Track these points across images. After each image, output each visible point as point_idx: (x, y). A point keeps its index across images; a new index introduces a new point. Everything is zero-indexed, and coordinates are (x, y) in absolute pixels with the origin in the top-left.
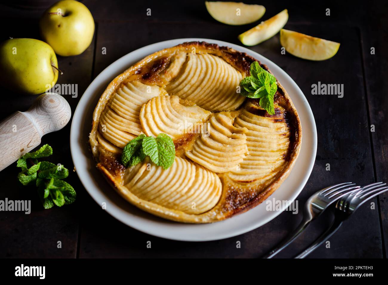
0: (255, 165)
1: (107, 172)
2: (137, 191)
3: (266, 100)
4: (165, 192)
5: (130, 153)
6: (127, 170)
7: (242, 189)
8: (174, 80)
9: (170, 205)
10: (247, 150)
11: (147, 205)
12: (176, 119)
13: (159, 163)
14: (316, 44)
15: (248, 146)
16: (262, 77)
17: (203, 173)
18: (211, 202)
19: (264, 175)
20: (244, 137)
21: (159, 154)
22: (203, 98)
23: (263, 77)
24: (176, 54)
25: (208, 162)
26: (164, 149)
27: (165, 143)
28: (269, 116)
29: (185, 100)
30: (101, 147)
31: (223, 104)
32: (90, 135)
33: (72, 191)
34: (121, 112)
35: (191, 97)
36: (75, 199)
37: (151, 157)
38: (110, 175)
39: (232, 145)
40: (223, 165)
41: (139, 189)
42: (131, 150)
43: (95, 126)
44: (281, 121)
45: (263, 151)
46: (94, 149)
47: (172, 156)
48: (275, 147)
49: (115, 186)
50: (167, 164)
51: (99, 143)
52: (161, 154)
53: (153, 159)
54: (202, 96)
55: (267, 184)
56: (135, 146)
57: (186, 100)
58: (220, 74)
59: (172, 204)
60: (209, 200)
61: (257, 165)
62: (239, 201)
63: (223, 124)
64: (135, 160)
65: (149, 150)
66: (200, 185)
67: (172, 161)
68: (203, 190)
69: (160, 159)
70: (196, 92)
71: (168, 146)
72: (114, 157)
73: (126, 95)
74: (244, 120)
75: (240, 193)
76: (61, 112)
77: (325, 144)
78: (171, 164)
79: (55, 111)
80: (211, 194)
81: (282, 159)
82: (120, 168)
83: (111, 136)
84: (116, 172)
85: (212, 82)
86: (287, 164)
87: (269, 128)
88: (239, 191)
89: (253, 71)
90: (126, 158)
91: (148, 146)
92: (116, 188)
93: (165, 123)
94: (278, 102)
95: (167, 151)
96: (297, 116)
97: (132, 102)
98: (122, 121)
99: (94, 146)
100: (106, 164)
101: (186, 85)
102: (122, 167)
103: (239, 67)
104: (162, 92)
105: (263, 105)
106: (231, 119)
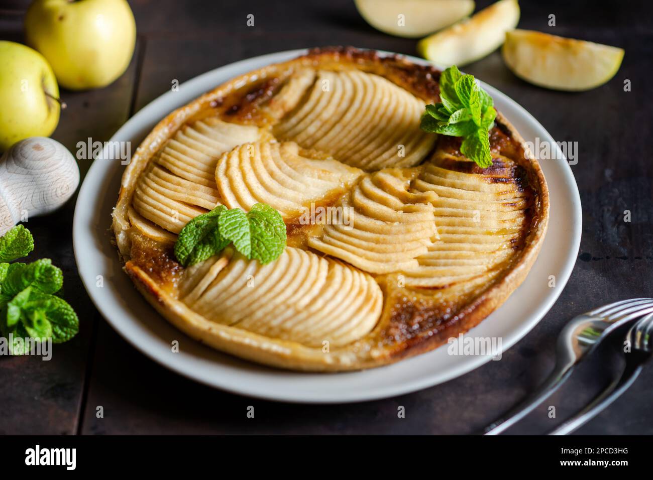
0: (453, 259)
1: (143, 275)
2: (206, 309)
3: (473, 140)
4: (261, 307)
5: (193, 239)
6: (186, 271)
7: (426, 301)
8: (288, 116)
9: (272, 333)
10: (436, 232)
11: (225, 333)
12: (290, 181)
13: (252, 254)
14: (575, 53)
15: (437, 224)
16: (464, 87)
17: (343, 273)
18: (360, 324)
19: (472, 275)
20: (430, 208)
21: (252, 239)
22: (346, 145)
23: (466, 88)
24: (294, 72)
25: (353, 253)
26: (263, 230)
27: (266, 220)
28: (481, 171)
29: (309, 149)
30: (135, 231)
31: (386, 155)
32: (114, 211)
33: (70, 313)
34: (178, 167)
35: (322, 143)
36: (75, 332)
37: (236, 243)
38: (150, 280)
39: (403, 223)
40: (384, 259)
41: (208, 304)
42: (195, 233)
43: (124, 196)
44: (506, 182)
45: (469, 233)
46: (121, 237)
47: (280, 243)
48: (494, 226)
49: (160, 300)
50: (269, 256)
51: (131, 225)
52: (256, 239)
53: (239, 246)
54: (345, 142)
55: (477, 292)
56: (202, 227)
57: (312, 151)
58: (381, 100)
59: (276, 331)
60: (355, 321)
61: (455, 258)
62: (419, 323)
63: (387, 190)
64: (203, 250)
65: (231, 230)
66: (336, 293)
67: (279, 251)
68: (343, 301)
69: (254, 246)
70: (332, 134)
71: (272, 224)
72: (160, 248)
73: (190, 141)
74: (431, 182)
75: (421, 308)
76: (56, 169)
77: (598, 232)
78: (277, 255)
79: (45, 167)
80: (359, 310)
81: (508, 248)
82: (171, 267)
83: (155, 210)
84: (163, 275)
85: (364, 116)
86: (519, 255)
87: (480, 192)
88: (418, 306)
89: (446, 85)
90: (184, 248)
91: (230, 224)
92: (162, 304)
93: (267, 189)
94: (499, 148)
95: (269, 234)
96: (539, 170)
97: (202, 151)
98: (179, 184)
99: (122, 232)
100: (144, 260)
101: (312, 122)
102: (175, 266)
103: (421, 92)
104: (264, 136)
105: (468, 151)
106: (403, 181)
